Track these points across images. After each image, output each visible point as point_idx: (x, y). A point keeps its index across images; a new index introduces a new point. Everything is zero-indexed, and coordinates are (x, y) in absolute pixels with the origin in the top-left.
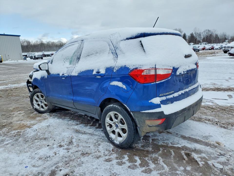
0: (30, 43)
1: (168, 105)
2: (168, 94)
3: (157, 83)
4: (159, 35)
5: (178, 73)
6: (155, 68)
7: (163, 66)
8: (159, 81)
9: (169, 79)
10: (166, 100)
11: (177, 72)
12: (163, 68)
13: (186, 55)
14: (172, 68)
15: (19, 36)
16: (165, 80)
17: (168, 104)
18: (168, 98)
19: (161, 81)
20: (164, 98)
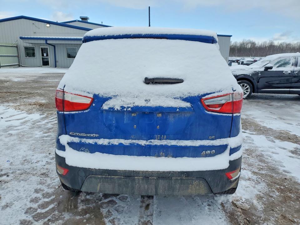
0: (255, 44)
1: (83, 153)
2: (85, 135)
3: (65, 113)
4: (112, 40)
5: (105, 107)
6: (63, 90)
7: (74, 89)
8: (68, 110)
9: (84, 112)
10: (78, 143)
11: (104, 104)
12: (74, 92)
13: (146, 79)
14: (92, 96)
15: (230, 36)
16: (77, 112)
17: (82, 151)
18: (82, 141)
19: (71, 112)
20: (76, 140)
